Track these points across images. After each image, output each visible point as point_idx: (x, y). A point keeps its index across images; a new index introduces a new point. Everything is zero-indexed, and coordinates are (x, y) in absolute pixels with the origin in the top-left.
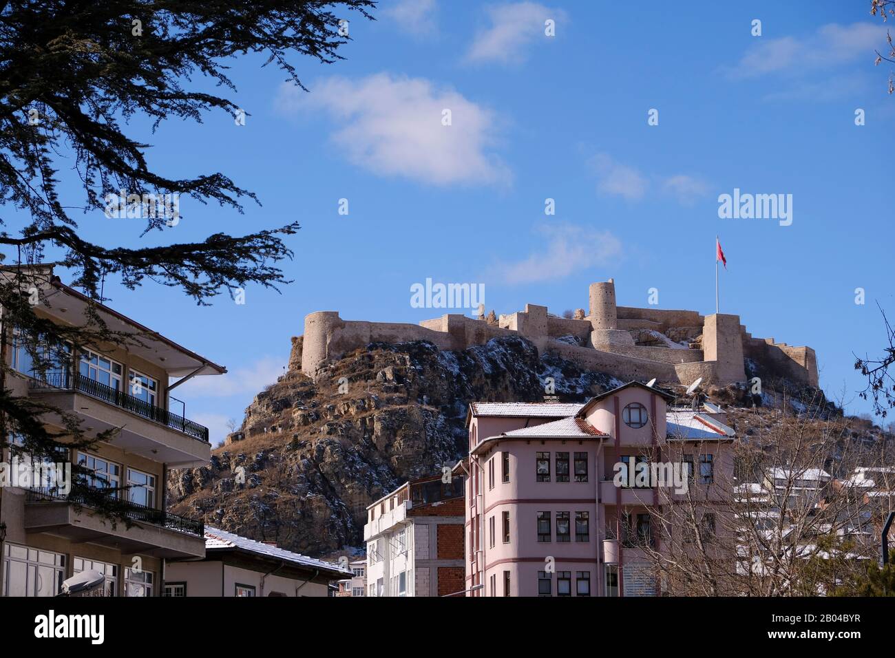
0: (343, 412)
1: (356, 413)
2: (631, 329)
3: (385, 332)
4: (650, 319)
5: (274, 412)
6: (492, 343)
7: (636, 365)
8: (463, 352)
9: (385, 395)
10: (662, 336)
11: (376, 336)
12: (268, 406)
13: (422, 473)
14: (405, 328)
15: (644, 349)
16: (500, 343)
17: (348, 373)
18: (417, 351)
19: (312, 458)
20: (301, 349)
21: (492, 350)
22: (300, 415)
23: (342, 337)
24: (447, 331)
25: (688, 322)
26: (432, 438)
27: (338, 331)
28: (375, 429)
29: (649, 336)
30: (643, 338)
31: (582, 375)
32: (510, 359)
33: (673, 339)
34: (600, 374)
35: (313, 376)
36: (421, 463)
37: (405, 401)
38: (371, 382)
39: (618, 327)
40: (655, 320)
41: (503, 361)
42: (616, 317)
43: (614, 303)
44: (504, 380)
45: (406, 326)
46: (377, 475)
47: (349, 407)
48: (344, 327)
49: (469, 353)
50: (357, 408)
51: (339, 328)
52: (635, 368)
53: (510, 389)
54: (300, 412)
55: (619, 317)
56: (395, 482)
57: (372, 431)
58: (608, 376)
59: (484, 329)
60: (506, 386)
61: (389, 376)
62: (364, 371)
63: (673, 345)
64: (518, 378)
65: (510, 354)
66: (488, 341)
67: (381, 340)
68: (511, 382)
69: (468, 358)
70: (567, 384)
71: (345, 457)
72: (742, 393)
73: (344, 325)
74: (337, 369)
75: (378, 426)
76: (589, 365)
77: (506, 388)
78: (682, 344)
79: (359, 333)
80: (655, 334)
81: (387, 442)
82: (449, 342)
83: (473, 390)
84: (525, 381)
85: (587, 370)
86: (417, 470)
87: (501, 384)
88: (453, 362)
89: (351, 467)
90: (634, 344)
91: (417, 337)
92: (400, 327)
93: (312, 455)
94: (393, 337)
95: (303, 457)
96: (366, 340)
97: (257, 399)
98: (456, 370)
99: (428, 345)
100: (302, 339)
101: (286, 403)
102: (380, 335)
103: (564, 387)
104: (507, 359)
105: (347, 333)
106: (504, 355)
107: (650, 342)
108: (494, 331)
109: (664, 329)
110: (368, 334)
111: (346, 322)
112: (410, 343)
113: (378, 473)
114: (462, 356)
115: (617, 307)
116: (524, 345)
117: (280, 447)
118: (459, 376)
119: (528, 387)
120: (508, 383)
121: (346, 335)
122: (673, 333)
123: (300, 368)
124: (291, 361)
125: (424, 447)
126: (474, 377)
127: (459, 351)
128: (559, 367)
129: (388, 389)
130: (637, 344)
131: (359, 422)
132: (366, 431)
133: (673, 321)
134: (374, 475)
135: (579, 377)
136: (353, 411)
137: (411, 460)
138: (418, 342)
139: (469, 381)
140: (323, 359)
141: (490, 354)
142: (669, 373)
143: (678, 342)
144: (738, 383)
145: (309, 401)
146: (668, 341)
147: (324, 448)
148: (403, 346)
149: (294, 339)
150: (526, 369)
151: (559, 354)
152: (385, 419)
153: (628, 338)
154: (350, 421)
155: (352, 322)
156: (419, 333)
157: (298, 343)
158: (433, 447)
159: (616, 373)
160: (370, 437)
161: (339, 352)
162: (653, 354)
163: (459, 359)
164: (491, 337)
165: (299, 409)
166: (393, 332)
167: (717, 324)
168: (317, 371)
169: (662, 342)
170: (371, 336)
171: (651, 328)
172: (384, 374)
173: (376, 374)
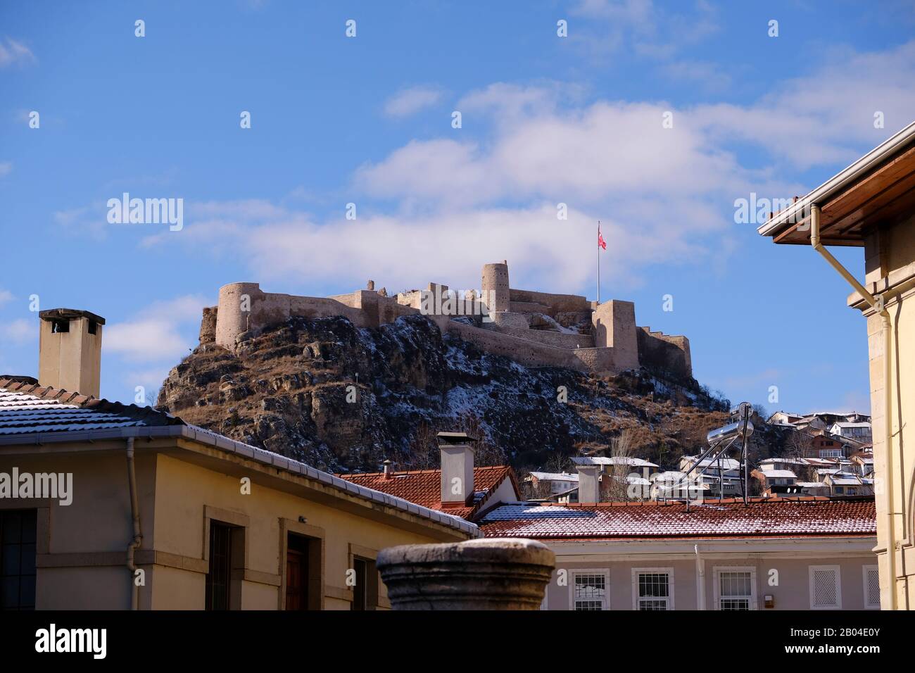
0: (275, 388)
1: (290, 389)
2: (525, 312)
3: (304, 306)
4: (540, 303)
5: (199, 385)
6: (400, 321)
7: (532, 349)
8: (378, 330)
9: (316, 372)
10: (553, 321)
11: (295, 310)
12: (192, 379)
13: (362, 452)
14: (324, 303)
15: (538, 332)
16: (408, 321)
17: (272, 347)
18: (337, 326)
19: (255, 433)
20: (215, 321)
21: (401, 328)
22: (231, 390)
23: (263, 309)
24: (361, 308)
25: (576, 307)
26: (369, 417)
27: (258, 303)
28: (314, 406)
29: (541, 320)
30: (536, 323)
31: (483, 357)
32: (420, 339)
33: (562, 324)
34: (499, 357)
35: (232, 348)
36: (361, 442)
37: (338, 378)
38: (298, 358)
39: (511, 310)
40: (545, 304)
41: (414, 340)
42: (509, 299)
43: (507, 285)
44: (417, 360)
45: (324, 301)
46: (320, 454)
47: (281, 382)
48: (265, 300)
49: (382, 330)
50: (292, 383)
51: (260, 300)
52: (532, 352)
53: (423, 369)
54: (229, 387)
55: (512, 300)
56: (336, 461)
57: (310, 408)
58: (509, 359)
59: (393, 306)
60: (419, 365)
61: (316, 352)
62: (289, 345)
63: (564, 330)
64: (428, 358)
65: (419, 333)
66: (396, 320)
67: (300, 314)
68: (423, 362)
69: (383, 336)
70: (472, 366)
71: (289, 434)
72: (637, 381)
73: (265, 298)
74: (260, 342)
75: (316, 403)
76: (488, 347)
77: (419, 368)
78: (571, 329)
79: (280, 306)
80: (546, 318)
81: (326, 420)
82: (362, 319)
83: (392, 369)
84: (435, 361)
85: (486, 352)
86: (357, 450)
87: (414, 363)
88: (369, 339)
89: (296, 445)
90: (528, 327)
91: (335, 313)
92: (318, 302)
93: (255, 430)
94: (312, 312)
95: (246, 433)
96: (286, 313)
97: (176, 371)
98: (373, 348)
99: (346, 322)
100: (216, 310)
101: (211, 377)
102: (299, 309)
103: (470, 368)
104: (417, 337)
105: (268, 306)
106: (413, 333)
107: (541, 326)
108: (401, 309)
109: (553, 313)
110: (288, 307)
111: (266, 294)
112: (330, 318)
113: (321, 452)
114: (376, 333)
115: (510, 290)
116: (429, 324)
117: (217, 422)
118: (376, 354)
119: (437, 367)
120: (420, 362)
121: (267, 308)
122: (562, 318)
123: (214, 340)
124: (203, 333)
125: (362, 426)
126: (393, 355)
127: (373, 328)
128: (461, 348)
129: (318, 366)
130: (531, 327)
131: (296, 398)
132: (303, 408)
133: (561, 306)
134: (318, 454)
135: (480, 359)
136: (286, 386)
137: (351, 439)
138: (337, 318)
139: (388, 359)
140: (243, 331)
141: (400, 332)
142: (565, 358)
143: (567, 327)
144: (633, 371)
145: (236, 375)
146: (558, 324)
147: (268, 425)
148: (322, 321)
149: (207, 311)
150: (434, 349)
151: (459, 335)
152: (323, 395)
153: (522, 321)
154: (286, 397)
155: (272, 294)
156: (337, 308)
157: (211, 315)
158: (371, 426)
159: (514, 356)
160: (309, 415)
161: (259, 325)
162: (547, 338)
163: (374, 336)
164: (398, 315)
165: (229, 383)
166: (313, 307)
167: (614, 311)
168: (236, 343)
169: (553, 327)
170: (291, 309)
171: (542, 311)
172: (311, 350)
173: (302, 349)
